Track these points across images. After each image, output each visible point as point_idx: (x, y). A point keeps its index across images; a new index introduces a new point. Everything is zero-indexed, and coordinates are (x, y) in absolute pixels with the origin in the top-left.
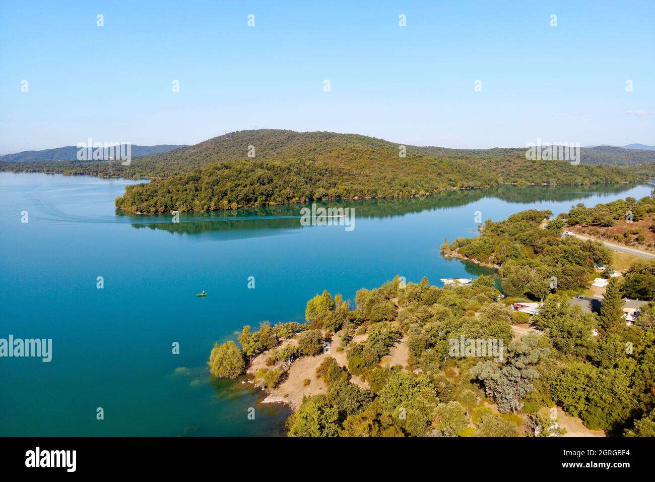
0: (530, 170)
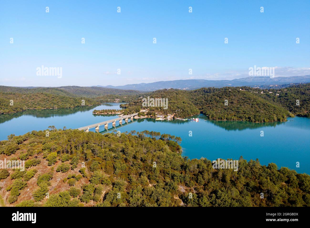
0: (45, 101)
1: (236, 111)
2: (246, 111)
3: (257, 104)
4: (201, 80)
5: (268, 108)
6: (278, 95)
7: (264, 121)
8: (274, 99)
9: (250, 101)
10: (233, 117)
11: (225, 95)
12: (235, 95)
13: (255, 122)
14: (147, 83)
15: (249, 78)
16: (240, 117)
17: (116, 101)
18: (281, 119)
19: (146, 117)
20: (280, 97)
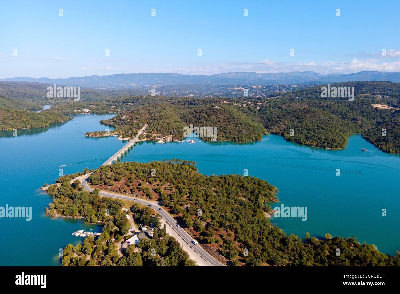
1: (223, 131)
2: (231, 131)
3: (241, 124)
4: (174, 75)
5: (249, 127)
6: (259, 107)
7: (245, 141)
8: (255, 113)
9: (234, 120)
10: (221, 138)
11: (213, 113)
12: (221, 114)
13: (238, 142)
14: (100, 75)
15: (230, 74)
16: (227, 138)
17: (85, 112)
18: (258, 138)
19: (146, 139)
20: (260, 110)
